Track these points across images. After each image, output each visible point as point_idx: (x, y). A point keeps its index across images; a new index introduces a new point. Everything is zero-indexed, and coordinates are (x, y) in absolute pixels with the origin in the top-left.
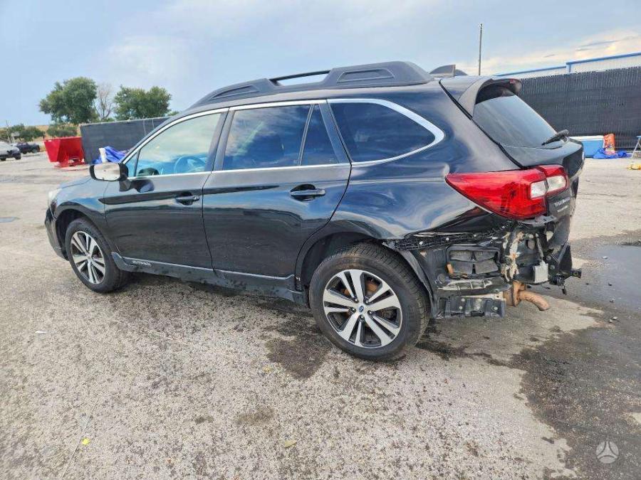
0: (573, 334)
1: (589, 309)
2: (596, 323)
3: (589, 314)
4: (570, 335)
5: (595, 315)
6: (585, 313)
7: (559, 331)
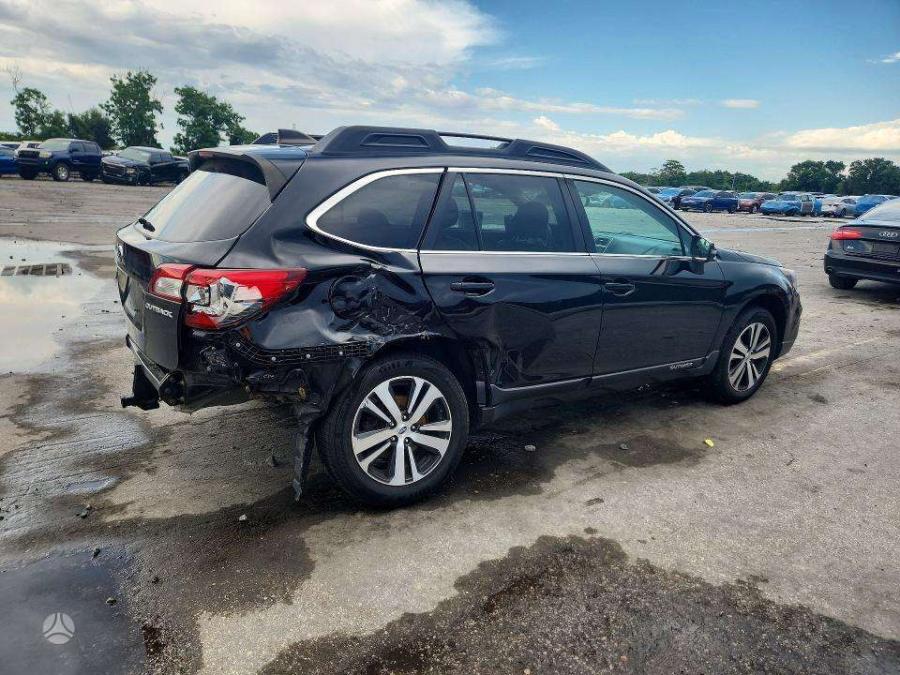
0: (130, 473)
1: (128, 516)
2: (108, 498)
3: (122, 508)
4: (133, 470)
5: (114, 509)
6: (129, 507)
7: (148, 471)
